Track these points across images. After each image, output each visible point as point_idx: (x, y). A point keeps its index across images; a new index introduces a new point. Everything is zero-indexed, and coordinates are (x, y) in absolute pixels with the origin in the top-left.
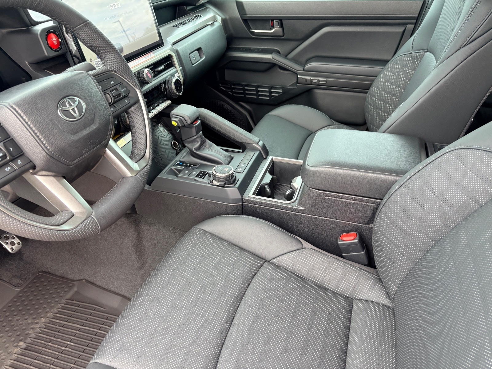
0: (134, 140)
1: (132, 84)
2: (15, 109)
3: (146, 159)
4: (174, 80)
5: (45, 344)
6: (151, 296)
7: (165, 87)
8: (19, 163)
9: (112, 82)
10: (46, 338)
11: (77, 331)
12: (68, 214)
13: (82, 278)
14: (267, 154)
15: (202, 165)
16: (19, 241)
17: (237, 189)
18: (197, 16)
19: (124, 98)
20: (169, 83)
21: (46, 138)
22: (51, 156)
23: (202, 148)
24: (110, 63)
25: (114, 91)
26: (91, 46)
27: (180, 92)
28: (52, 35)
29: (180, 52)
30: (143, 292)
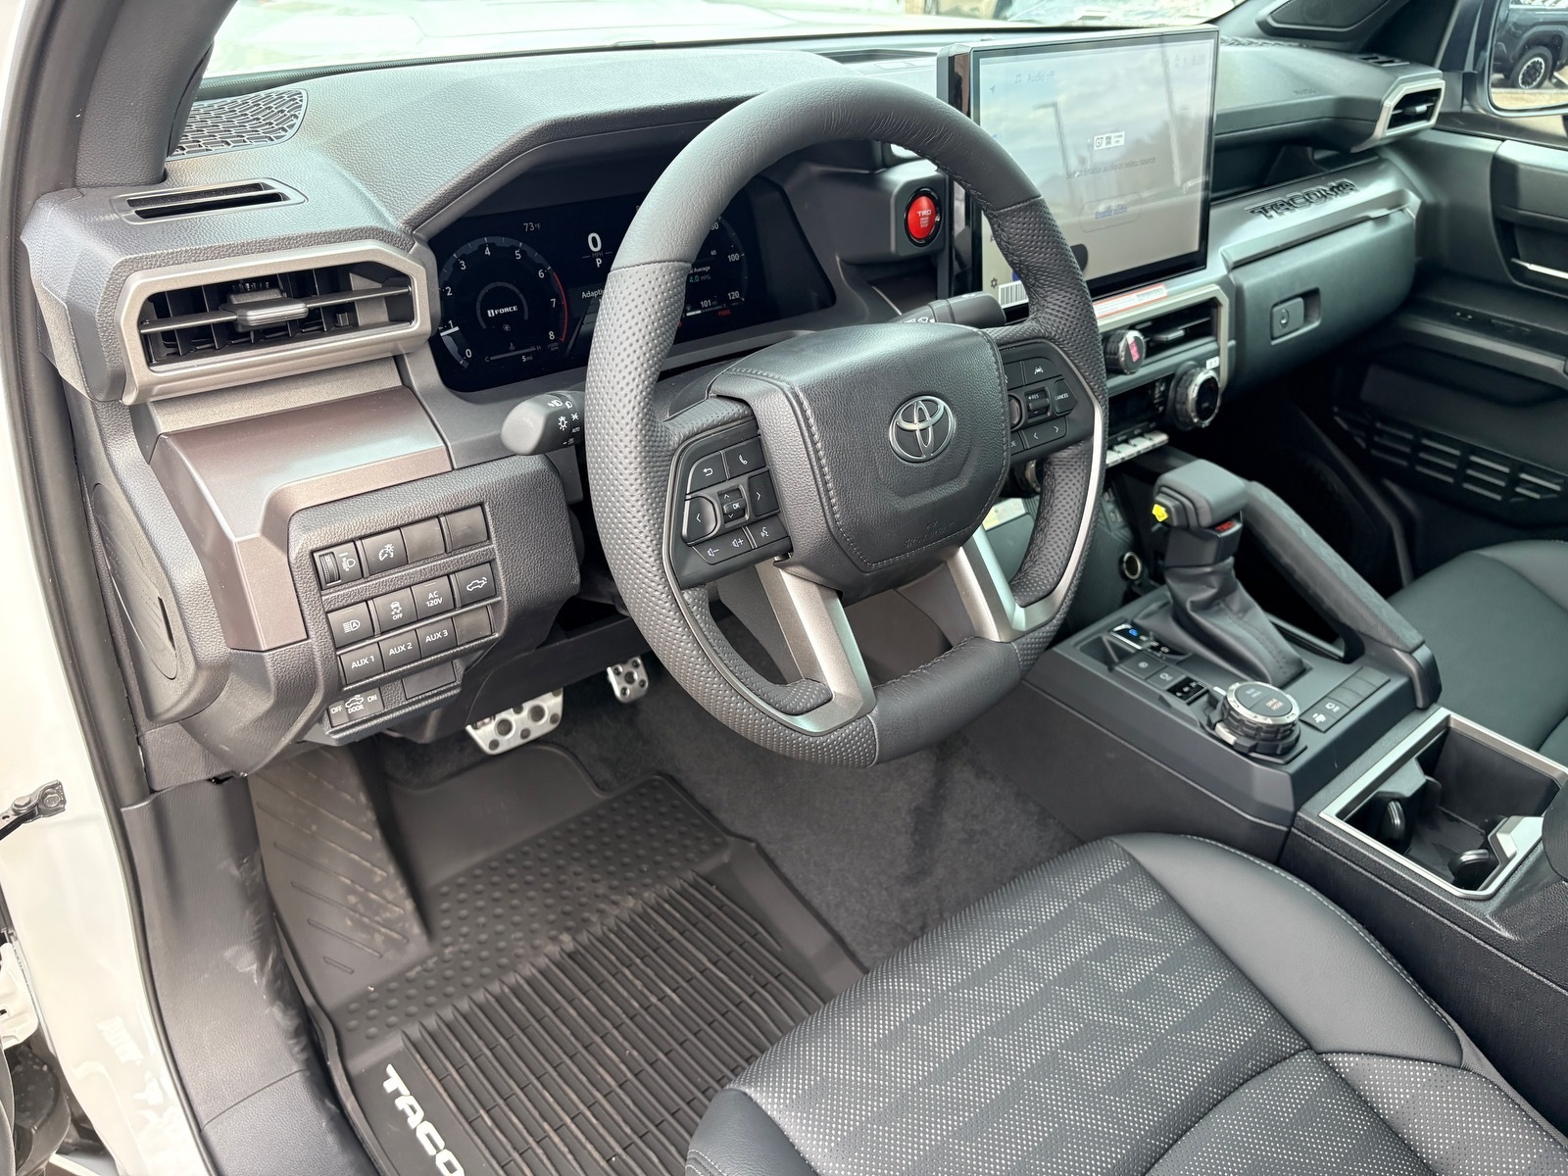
0: (1038, 542)
1: (1090, 386)
2: (801, 404)
3: (1053, 604)
4: (1201, 378)
5: (616, 968)
6: (932, 989)
7: (1164, 394)
8: (763, 535)
9: (1038, 370)
10: (622, 951)
11: (698, 970)
12: (820, 691)
13: (749, 833)
14: (1433, 694)
15: (1197, 660)
16: (645, 678)
17: (1288, 777)
18: (1340, 185)
19: (1053, 418)
20: (1182, 383)
21: (842, 492)
22: (834, 537)
23: (1216, 608)
24: (1051, 314)
25: (1034, 397)
26: (1021, 262)
27: (1203, 418)
28: (924, 201)
29: (1247, 294)
30: (914, 967)
